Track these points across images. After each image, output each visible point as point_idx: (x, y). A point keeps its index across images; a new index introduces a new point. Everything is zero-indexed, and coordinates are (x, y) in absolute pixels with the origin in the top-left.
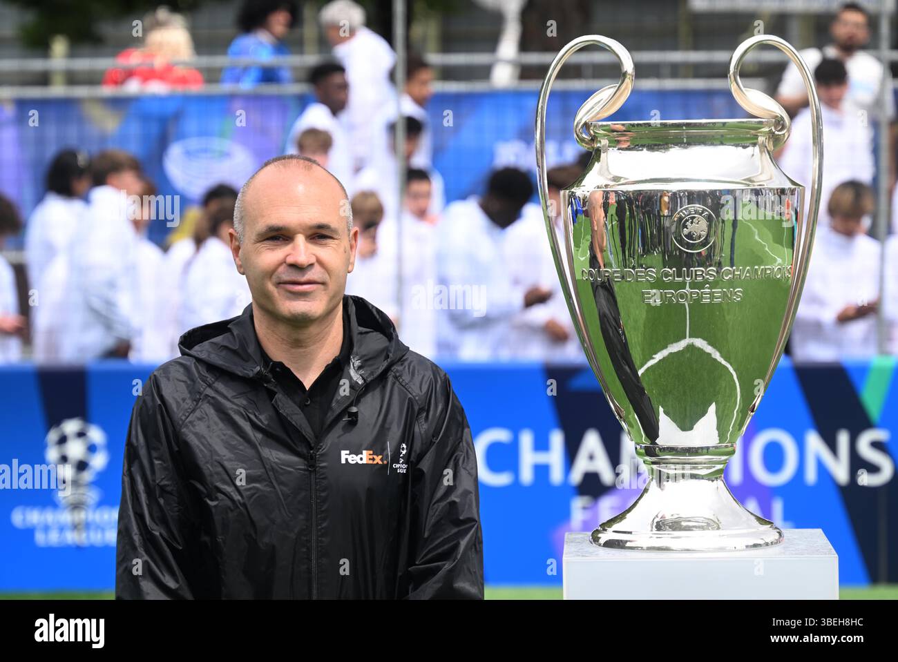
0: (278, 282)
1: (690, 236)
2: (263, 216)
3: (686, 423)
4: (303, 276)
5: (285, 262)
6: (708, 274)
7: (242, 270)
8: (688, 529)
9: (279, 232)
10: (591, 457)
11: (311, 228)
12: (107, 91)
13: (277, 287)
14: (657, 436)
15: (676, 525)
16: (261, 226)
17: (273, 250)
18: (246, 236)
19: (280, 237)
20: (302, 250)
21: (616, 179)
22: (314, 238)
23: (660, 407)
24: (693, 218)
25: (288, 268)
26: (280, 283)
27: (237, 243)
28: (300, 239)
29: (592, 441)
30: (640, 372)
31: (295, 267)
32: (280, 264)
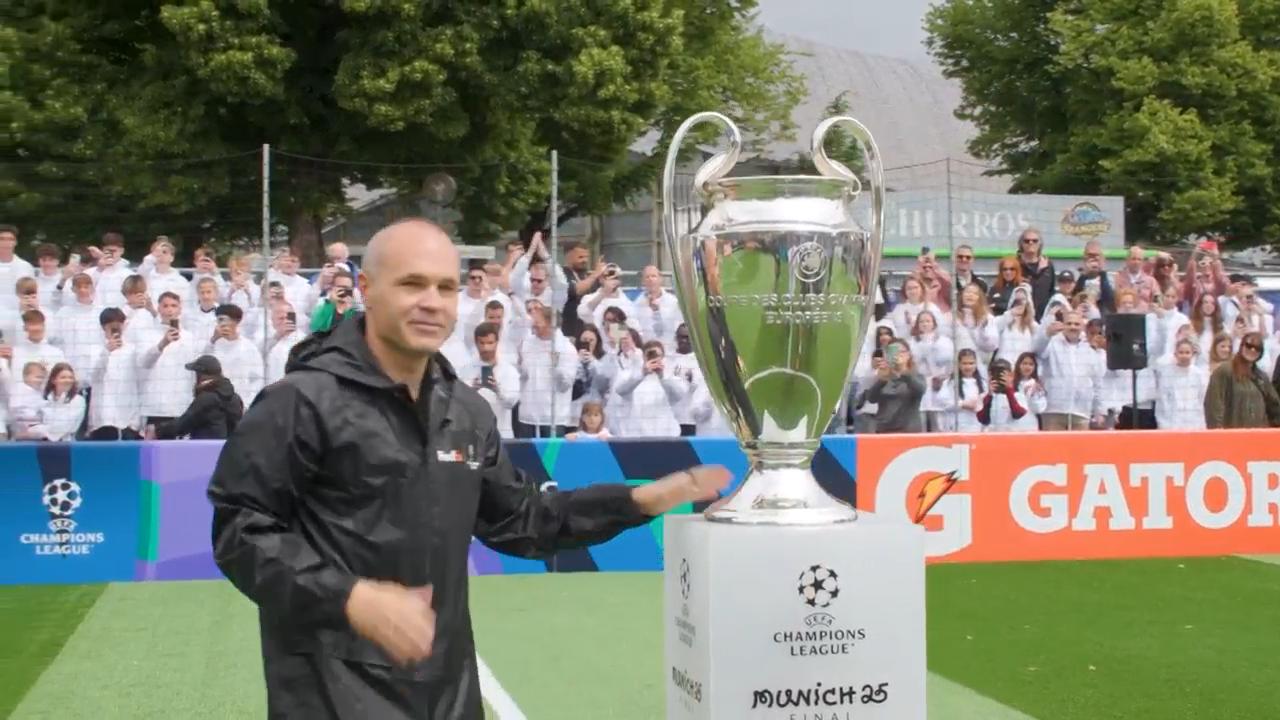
0: (410, 320)
1: (807, 268)
3: (788, 424)
5: (419, 305)
6: (819, 299)
8: (784, 508)
9: (417, 280)
13: (409, 325)
14: (760, 433)
15: (774, 505)
17: (409, 293)
19: (415, 284)
21: (730, 220)
23: (766, 411)
24: (809, 253)
25: (420, 310)
28: (433, 288)
30: (746, 385)
31: (428, 310)
32: (415, 307)
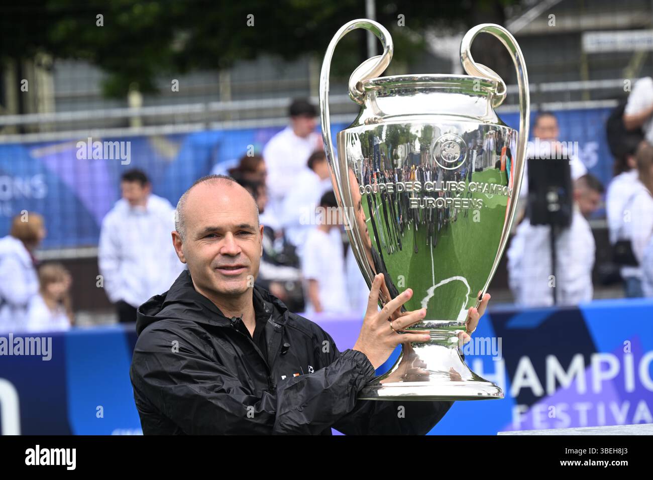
0: (215, 267)
2: (202, 221)
4: (234, 262)
5: (220, 253)
6: (459, 186)
7: (184, 260)
9: (215, 232)
10: (525, 377)
11: (237, 227)
12: (168, 129)
13: (214, 272)
16: (201, 227)
17: (210, 244)
18: (189, 235)
19: (214, 235)
20: (231, 243)
22: (238, 234)
25: (222, 257)
26: (217, 268)
27: (179, 241)
28: (230, 235)
29: (525, 365)
31: (228, 255)
32: (217, 254)
